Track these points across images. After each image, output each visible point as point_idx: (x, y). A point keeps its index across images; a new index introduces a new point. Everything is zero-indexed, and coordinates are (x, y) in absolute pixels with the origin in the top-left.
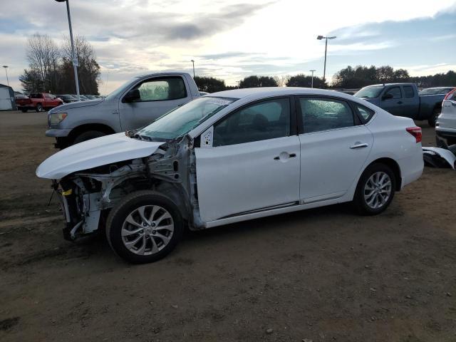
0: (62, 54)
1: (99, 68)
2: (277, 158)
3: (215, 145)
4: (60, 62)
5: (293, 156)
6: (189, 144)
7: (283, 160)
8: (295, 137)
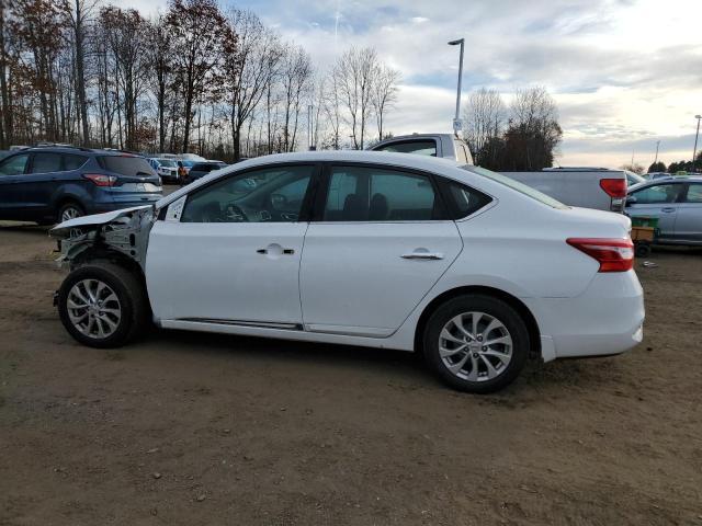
0: (509, 115)
1: (561, 132)
2: (263, 251)
3: (183, 220)
4: (504, 128)
5: (287, 252)
6: (154, 215)
7: (272, 256)
8: (304, 224)
